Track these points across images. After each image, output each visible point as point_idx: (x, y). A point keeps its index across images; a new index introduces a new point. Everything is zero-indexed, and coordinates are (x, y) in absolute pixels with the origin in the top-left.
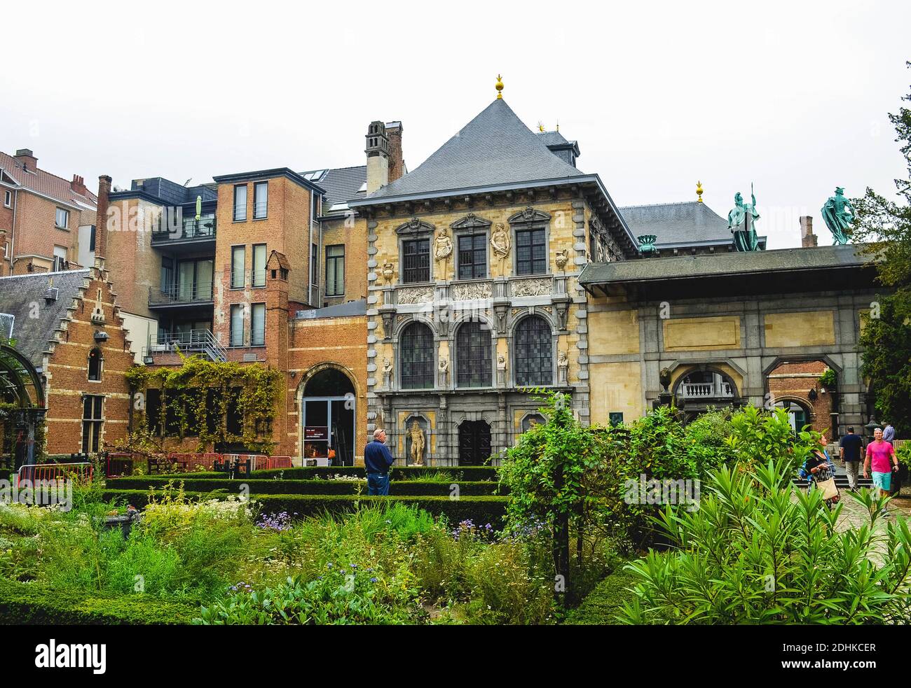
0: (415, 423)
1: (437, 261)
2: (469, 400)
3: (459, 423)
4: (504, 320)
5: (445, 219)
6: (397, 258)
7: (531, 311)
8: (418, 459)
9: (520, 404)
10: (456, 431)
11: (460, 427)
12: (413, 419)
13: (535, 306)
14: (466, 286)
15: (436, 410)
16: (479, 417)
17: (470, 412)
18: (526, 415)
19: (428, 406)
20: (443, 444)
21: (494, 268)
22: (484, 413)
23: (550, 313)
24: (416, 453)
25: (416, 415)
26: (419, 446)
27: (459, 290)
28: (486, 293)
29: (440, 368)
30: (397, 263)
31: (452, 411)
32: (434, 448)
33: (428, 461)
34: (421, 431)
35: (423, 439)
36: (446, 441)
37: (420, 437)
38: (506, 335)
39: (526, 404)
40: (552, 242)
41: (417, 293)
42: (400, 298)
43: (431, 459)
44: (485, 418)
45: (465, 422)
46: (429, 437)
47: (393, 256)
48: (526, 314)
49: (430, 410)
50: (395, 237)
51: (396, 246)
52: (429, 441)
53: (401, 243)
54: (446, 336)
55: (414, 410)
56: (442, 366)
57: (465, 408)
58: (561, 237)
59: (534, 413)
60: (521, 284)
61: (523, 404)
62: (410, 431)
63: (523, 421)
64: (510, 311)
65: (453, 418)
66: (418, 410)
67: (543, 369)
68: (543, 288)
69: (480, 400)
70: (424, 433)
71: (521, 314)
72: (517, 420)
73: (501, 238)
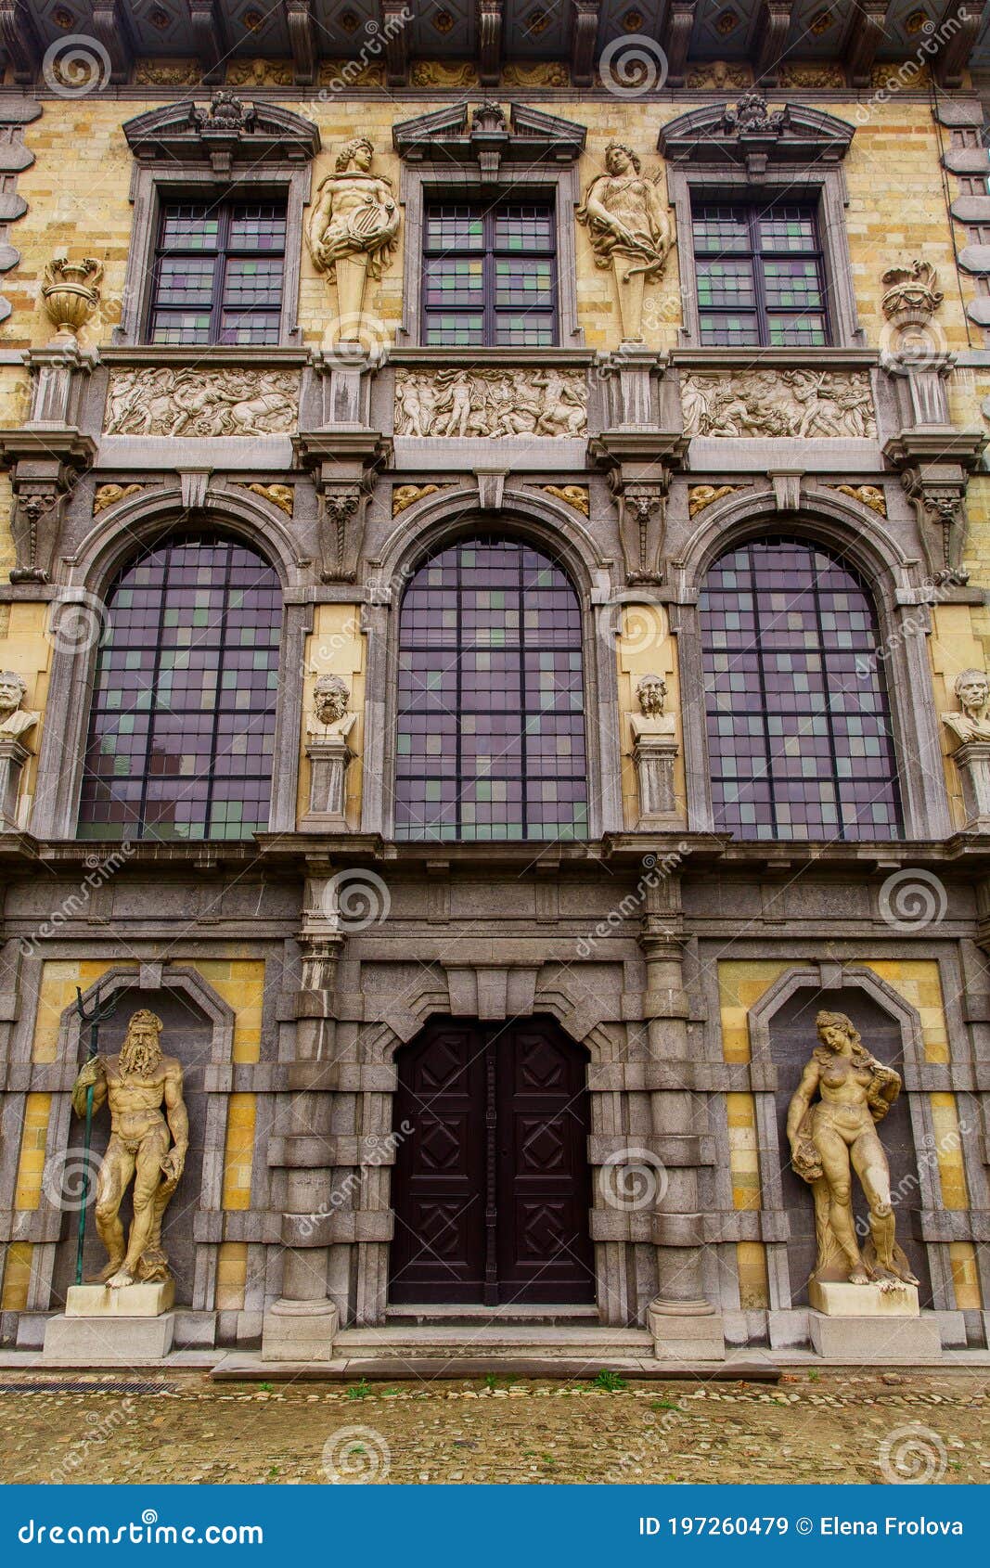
0: (143, 1024)
1: (324, 266)
2: (472, 901)
3: (407, 1028)
4: (654, 525)
5: (368, 118)
6: (123, 244)
7: (786, 494)
8: (136, 1244)
9: (751, 928)
10: (383, 1075)
11: (405, 1055)
12: (130, 1000)
13: (806, 475)
14: (462, 375)
15: (271, 953)
16: (521, 996)
17: (473, 968)
18: (788, 993)
19: (228, 929)
20: (308, 1151)
21: (595, 316)
22: (553, 980)
23: (881, 510)
24: (127, 1209)
25: (151, 977)
26: (149, 1167)
27: (426, 393)
28: (562, 411)
29: (312, 723)
30: (122, 265)
31: (366, 964)
32: (243, 1176)
33: (202, 1257)
34: (174, 1074)
35: (179, 1122)
36: (330, 1135)
37: (164, 1108)
38: (665, 593)
39: (790, 929)
40: (858, 237)
41: (211, 390)
42: (117, 408)
43: (220, 1244)
44: (557, 1007)
45: (439, 1024)
46: (216, 1111)
47: (106, 236)
48: (760, 508)
49: (230, 952)
50: (126, 163)
51: (125, 196)
52: (212, 1134)
53: (147, 193)
54: (351, 581)
55: (137, 952)
56: (327, 719)
57: (446, 947)
58: (895, 220)
59: (832, 978)
60: (727, 387)
61: (774, 931)
62: (103, 1075)
63: (772, 1021)
64: (680, 492)
65: (372, 1001)
66: (163, 953)
67: (845, 768)
68: (829, 408)
69: (527, 902)
70: (190, 1088)
71: (738, 504)
72: (733, 1017)
73: (635, 199)
